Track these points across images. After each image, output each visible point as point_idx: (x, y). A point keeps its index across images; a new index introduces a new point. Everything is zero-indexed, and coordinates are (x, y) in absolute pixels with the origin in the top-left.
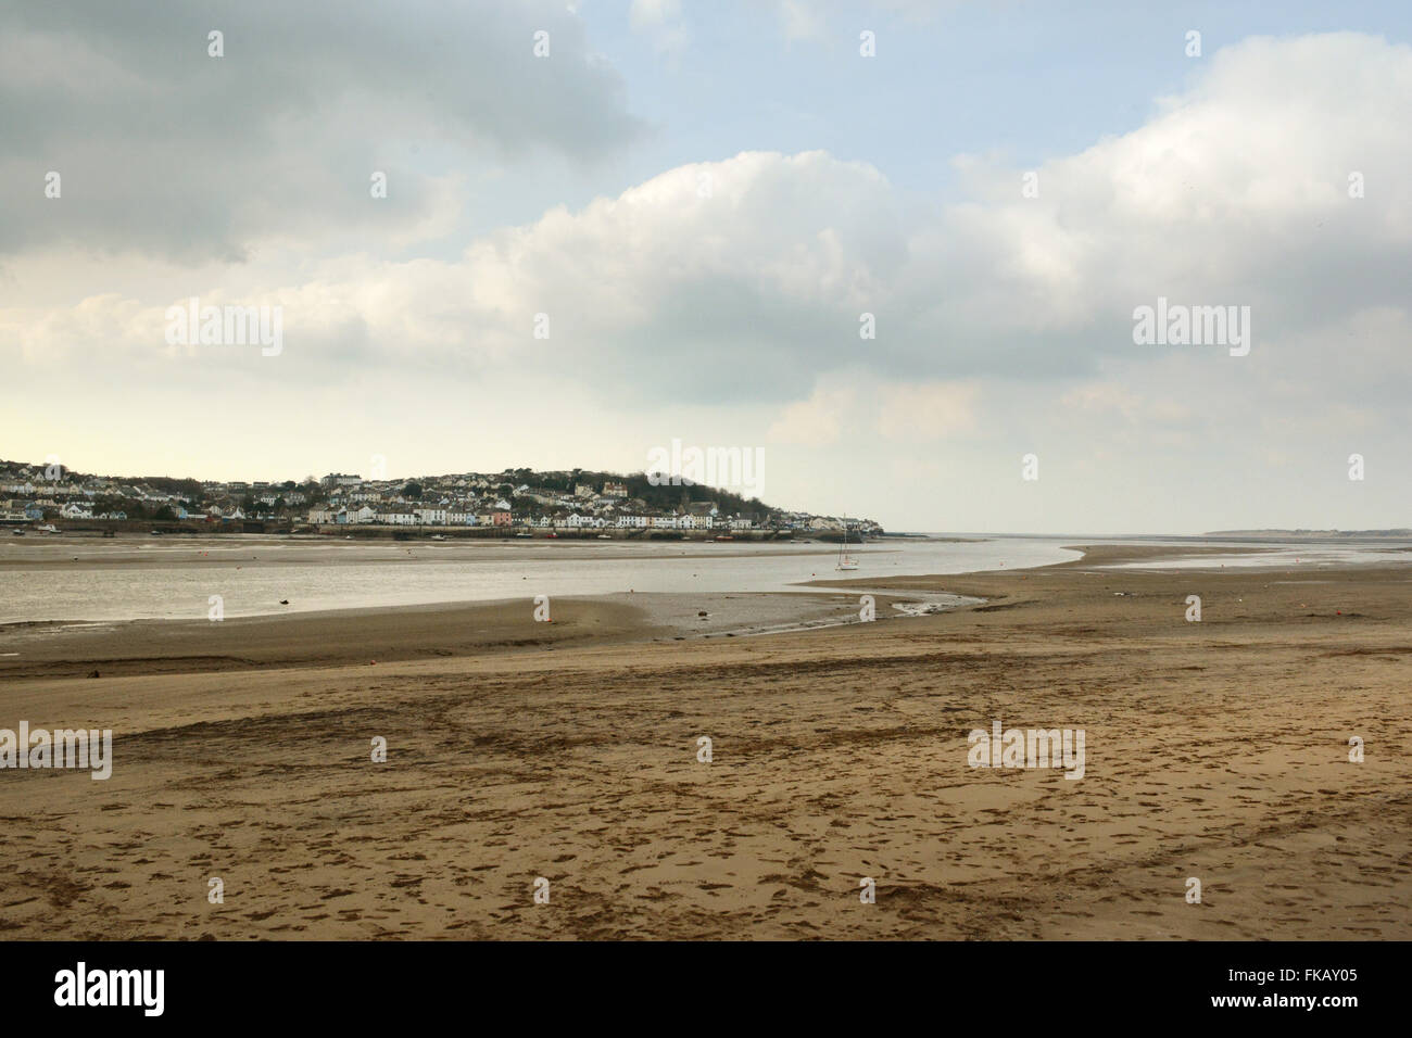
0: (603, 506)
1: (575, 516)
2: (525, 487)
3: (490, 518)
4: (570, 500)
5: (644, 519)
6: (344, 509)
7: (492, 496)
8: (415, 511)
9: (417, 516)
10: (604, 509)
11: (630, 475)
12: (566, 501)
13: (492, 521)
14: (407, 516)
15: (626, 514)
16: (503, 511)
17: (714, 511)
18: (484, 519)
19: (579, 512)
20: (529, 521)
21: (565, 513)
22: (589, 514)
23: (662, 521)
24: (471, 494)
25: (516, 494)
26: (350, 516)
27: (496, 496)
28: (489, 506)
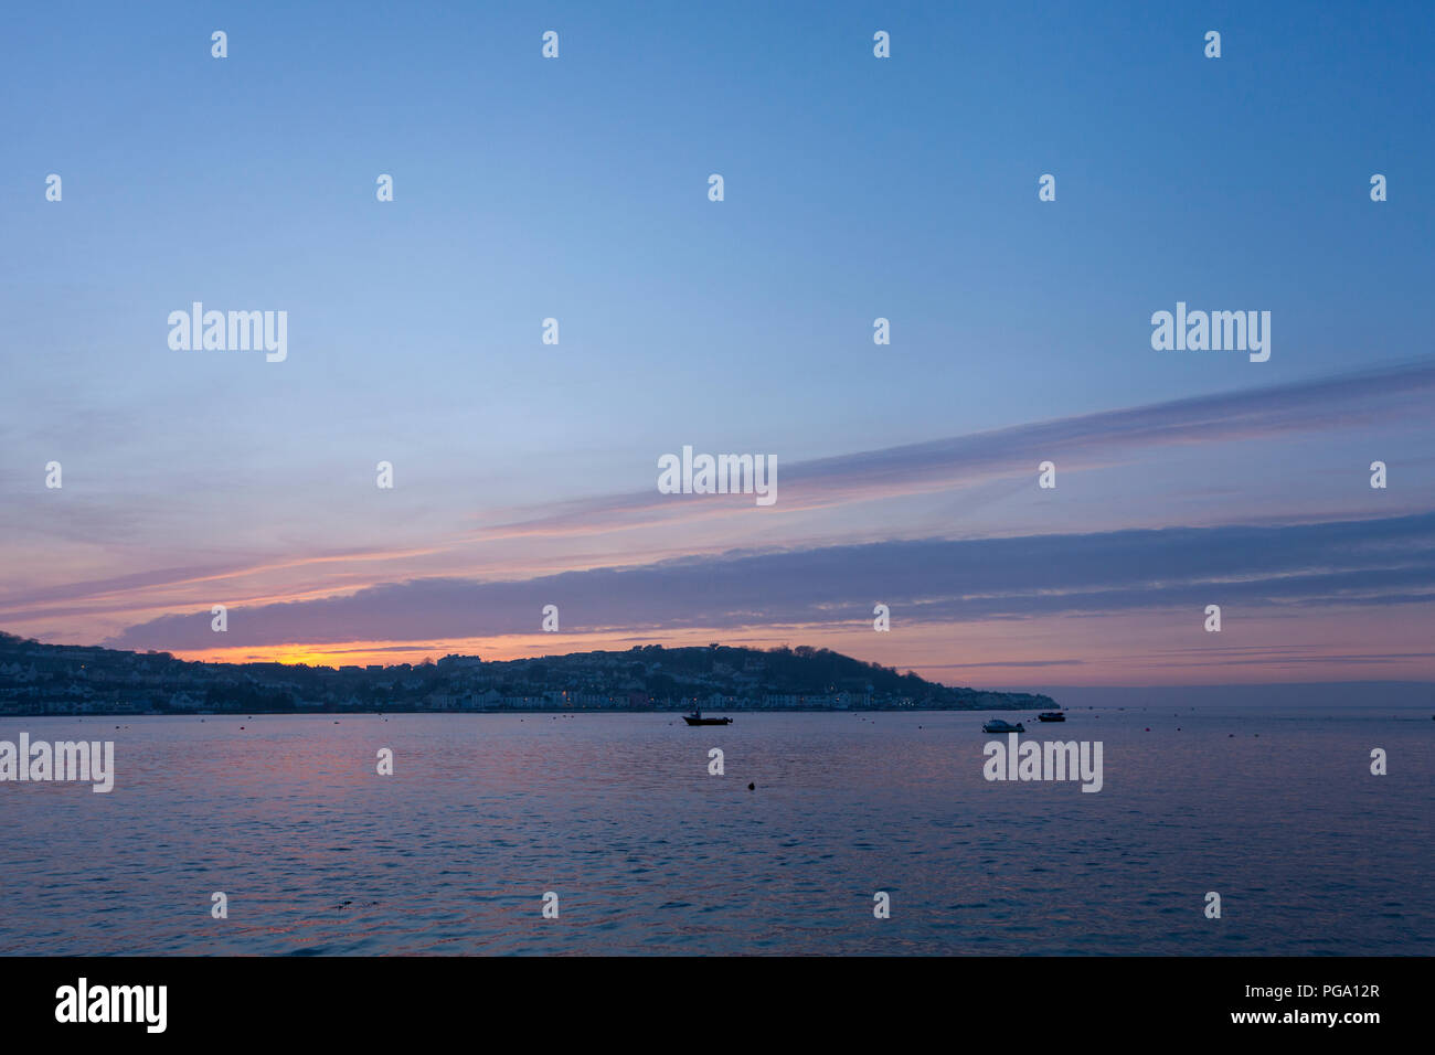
0: (746, 684)
1: (718, 696)
2: (658, 665)
3: (626, 700)
4: (709, 679)
5: (794, 698)
6: (468, 692)
7: (622, 676)
8: (545, 693)
9: (547, 698)
10: (748, 688)
11: (772, 649)
12: (705, 679)
13: (628, 703)
14: (536, 699)
15: (770, 693)
16: (639, 691)
17: (870, 687)
18: (621, 701)
19: (718, 690)
20: (669, 702)
21: (705, 693)
22: (731, 692)
23: (814, 700)
24: (600, 673)
25: (650, 672)
26: (476, 699)
27: (628, 675)
28: (622, 686)
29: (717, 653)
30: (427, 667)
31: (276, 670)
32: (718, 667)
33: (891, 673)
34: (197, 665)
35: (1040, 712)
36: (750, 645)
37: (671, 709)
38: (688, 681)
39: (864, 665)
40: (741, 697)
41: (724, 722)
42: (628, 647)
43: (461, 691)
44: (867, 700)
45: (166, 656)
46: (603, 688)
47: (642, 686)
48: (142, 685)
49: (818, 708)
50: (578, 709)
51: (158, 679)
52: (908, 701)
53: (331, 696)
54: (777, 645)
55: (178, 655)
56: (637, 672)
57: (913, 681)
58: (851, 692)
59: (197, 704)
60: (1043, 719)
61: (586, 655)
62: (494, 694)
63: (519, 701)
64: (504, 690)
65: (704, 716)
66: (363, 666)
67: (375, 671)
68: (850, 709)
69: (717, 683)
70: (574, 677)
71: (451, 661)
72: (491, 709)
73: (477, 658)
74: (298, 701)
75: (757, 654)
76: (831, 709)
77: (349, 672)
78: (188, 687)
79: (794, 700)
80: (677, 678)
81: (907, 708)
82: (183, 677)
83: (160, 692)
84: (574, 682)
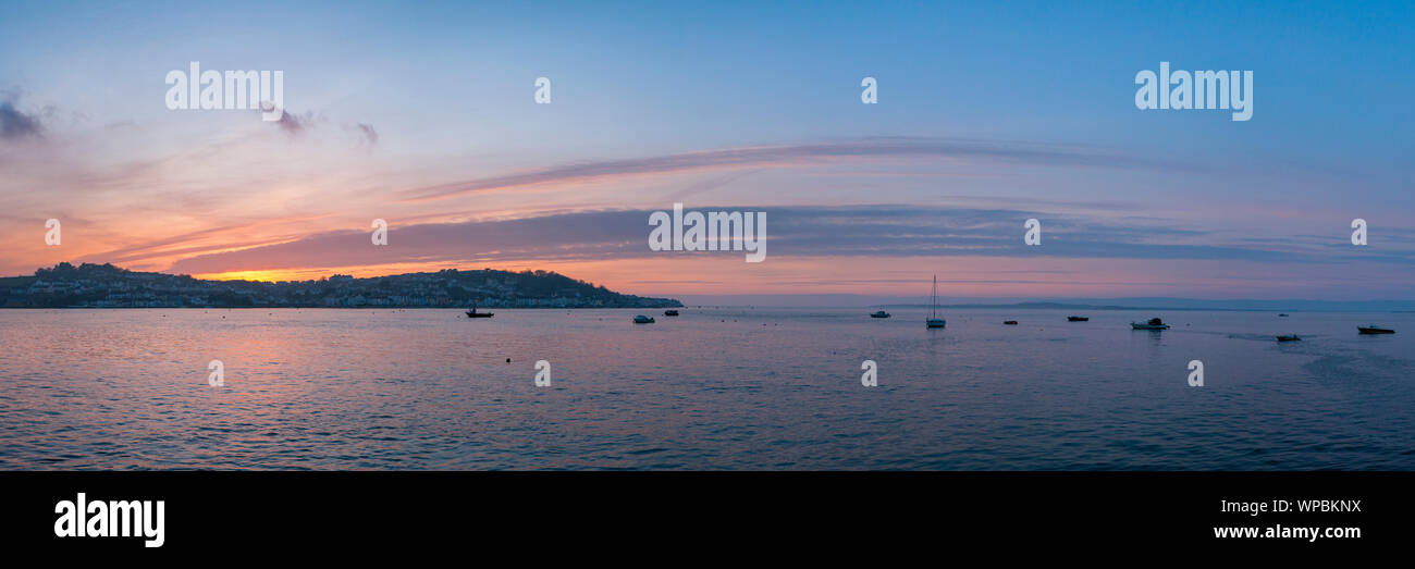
0: (506, 292)
1: (490, 300)
4: (484, 289)
7: (434, 287)
9: (390, 300)
10: (507, 294)
11: (521, 271)
12: (482, 289)
14: (384, 300)
15: (521, 297)
16: (444, 296)
17: (578, 295)
18: (433, 301)
19: (491, 296)
20: (461, 302)
21: (482, 297)
22: (498, 297)
23: (546, 302)
24: (421, 285)
25: (450, 285)
26: (350, 301)
27: (437, 286)
28: (434, 292)
29: (489, 274)
30: (323, 281)
31: (242, 283)
32: (490, 282)
33: (590, 287)
34: (203, 281)
35: (666, 309)
36: (509, 270)
37: (462, 307)
38: (473, 290)
39: (575, 281)
40: (503, 300)
41: (489, 315)
42: (438, 270)
43: (342, 295)
44: (576, 302)
45: (189, 276)
46: (422, 294)
47: (445, 293)
48: (177, 293)
49: (548, 306)
50: (408, 306)
51: (184, 289)
52: (599, 302)
53: (272, 298)
54: (524, 269)
55: (194, 276)
56: (443, 284)
57: (603, 290)
58: (567, 297)
59: (204, 302)
60: (668, 314)
61: (412, 275)
62: (360, 297)
63: (374, 301)
64: (367, 295)
65: (478, 311)
66: (289, 281)
67: (295, 284)
68: (566, 307)
69: (489, 292)
70: (407, 287)
71: (336, 278)
72: (359, 306)
73: (350, 276)
74: (255, 302)
75: (513, 275)
76: (555, 307)
77: (281, 284)
78: (200, 293)
79: (534, 301)
80: (465, 288)
81: (598, 307)
82: (197, 288)
83: (186, 296)
84: (406, 290)
